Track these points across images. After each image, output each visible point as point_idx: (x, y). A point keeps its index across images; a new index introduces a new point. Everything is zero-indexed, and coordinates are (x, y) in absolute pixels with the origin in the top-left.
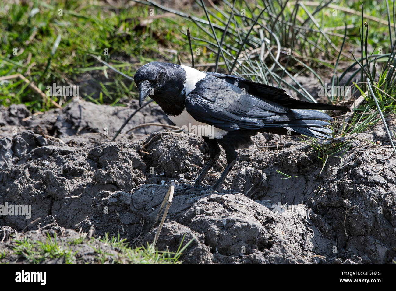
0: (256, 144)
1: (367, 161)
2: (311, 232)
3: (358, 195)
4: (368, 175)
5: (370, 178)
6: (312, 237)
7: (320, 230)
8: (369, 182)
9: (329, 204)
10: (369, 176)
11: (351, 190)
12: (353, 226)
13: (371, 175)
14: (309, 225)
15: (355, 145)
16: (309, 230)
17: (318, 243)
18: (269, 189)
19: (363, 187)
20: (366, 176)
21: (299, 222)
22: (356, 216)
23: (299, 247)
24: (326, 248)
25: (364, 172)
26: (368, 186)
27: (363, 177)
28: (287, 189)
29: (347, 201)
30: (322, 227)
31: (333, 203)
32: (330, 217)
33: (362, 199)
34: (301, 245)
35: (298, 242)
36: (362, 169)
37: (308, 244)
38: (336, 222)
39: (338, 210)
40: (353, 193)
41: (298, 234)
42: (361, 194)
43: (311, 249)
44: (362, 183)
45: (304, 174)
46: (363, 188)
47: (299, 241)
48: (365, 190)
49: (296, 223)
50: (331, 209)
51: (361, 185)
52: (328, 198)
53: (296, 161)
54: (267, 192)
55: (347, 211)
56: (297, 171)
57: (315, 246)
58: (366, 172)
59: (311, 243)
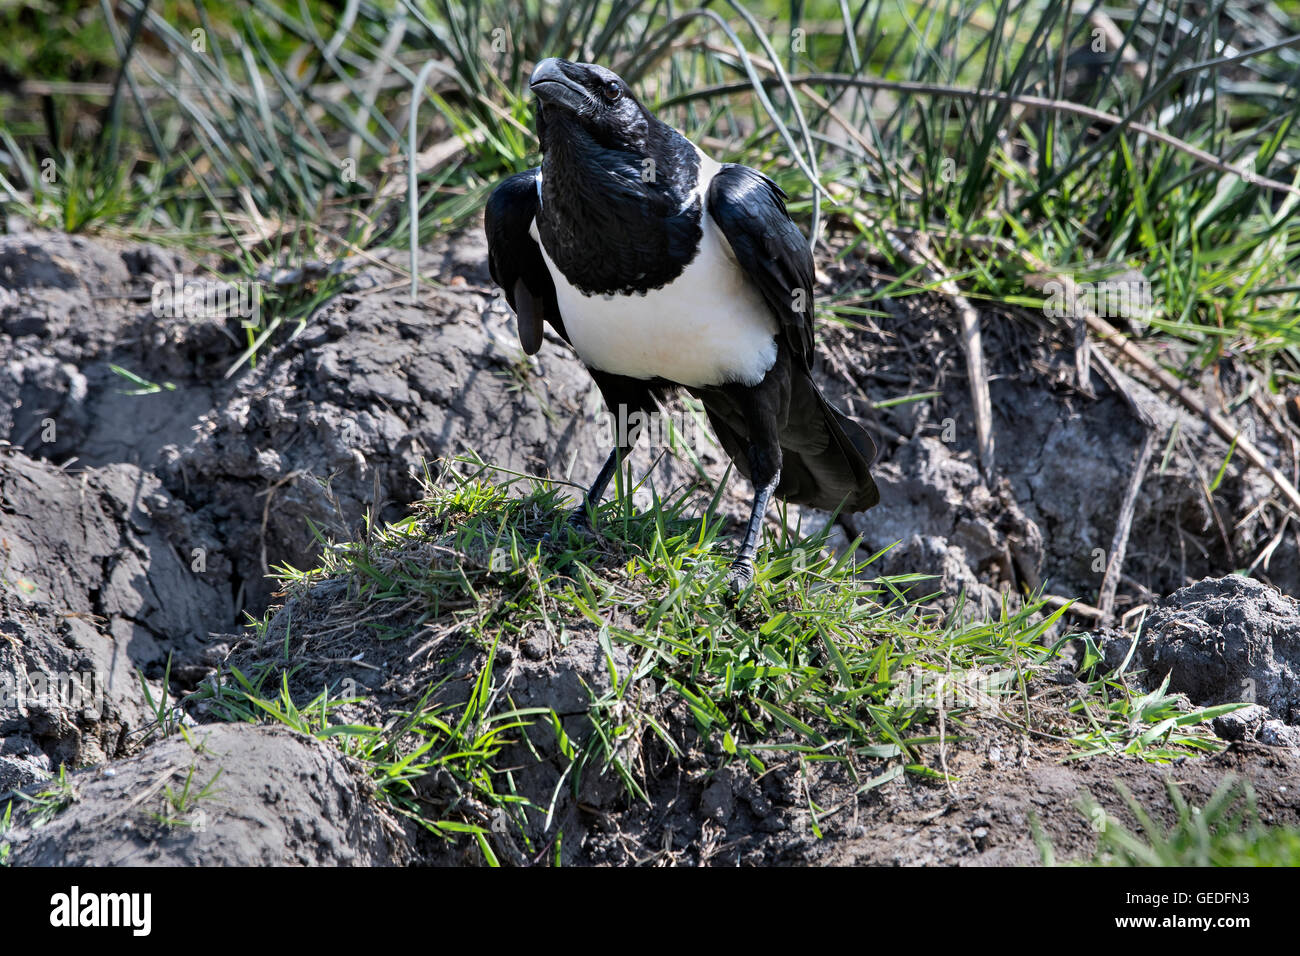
0: (88, 285)
1: (363, 329)
2: (141, 555)
3: (310, 437)
4: (352, 372)
5: (357, 384)
6: (143, 573)
7: (179, 550)
8: (352, 395)
9: (220, 467)
10: (357, 377)
11: (289, 421)
12: (286, 541)
13: (362, 372)
14: (138, 534)
15: (368, 283)
16: (132, 548)
17: (164, 595)
18: (89, 429)
19: (329, 413)
20: (345, 375)
21: (98, 519)
22: (297, 506)
23: (85, 600)
24: (193, 615)
25: (340, 362)
26: (350, 407)
27: (335, 379)
28: (150, 432)
29: (269, 458)
30: (185, 541)
31: (231, 466)
32: (221, 511)
33: (320, 452)
34: (94, 597)
35: (82, 585)
36: (339, 353)
37: (120, 594)
38: (240, 528)
39: (249, 489)
40: (298, 429)
41: (87, 559)
42: (319, 433)
43: (132, 613)
44: (331, 398)
45: (209, 385)
46: (327, 417)
47: (86, 580)
48: (333, 422)
49: (86, 523)
50: (226, 487)
51: (325, 405)
52: (219, 447)
53: (179, 338)
54: (83, 442)
55: (270, 491)
56: (188, 372)
57: (145, 603)
58: (348, 362)
59: (131, 591)
